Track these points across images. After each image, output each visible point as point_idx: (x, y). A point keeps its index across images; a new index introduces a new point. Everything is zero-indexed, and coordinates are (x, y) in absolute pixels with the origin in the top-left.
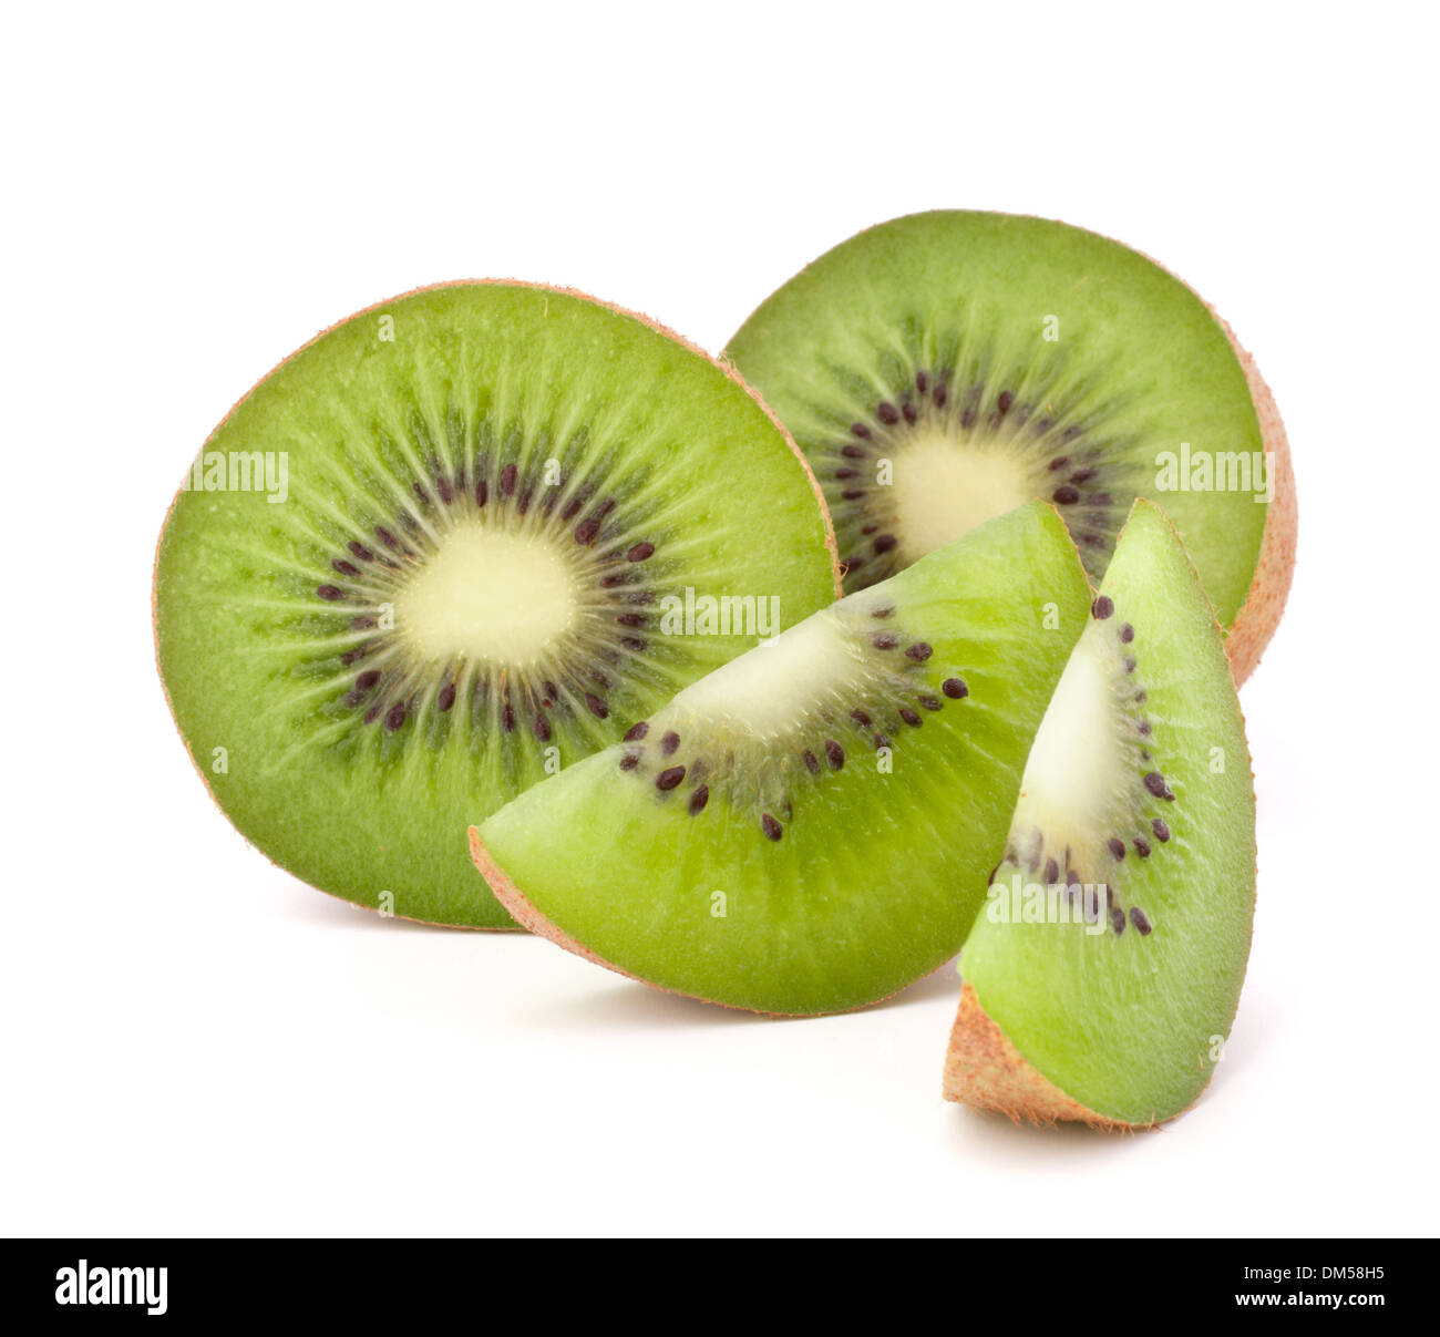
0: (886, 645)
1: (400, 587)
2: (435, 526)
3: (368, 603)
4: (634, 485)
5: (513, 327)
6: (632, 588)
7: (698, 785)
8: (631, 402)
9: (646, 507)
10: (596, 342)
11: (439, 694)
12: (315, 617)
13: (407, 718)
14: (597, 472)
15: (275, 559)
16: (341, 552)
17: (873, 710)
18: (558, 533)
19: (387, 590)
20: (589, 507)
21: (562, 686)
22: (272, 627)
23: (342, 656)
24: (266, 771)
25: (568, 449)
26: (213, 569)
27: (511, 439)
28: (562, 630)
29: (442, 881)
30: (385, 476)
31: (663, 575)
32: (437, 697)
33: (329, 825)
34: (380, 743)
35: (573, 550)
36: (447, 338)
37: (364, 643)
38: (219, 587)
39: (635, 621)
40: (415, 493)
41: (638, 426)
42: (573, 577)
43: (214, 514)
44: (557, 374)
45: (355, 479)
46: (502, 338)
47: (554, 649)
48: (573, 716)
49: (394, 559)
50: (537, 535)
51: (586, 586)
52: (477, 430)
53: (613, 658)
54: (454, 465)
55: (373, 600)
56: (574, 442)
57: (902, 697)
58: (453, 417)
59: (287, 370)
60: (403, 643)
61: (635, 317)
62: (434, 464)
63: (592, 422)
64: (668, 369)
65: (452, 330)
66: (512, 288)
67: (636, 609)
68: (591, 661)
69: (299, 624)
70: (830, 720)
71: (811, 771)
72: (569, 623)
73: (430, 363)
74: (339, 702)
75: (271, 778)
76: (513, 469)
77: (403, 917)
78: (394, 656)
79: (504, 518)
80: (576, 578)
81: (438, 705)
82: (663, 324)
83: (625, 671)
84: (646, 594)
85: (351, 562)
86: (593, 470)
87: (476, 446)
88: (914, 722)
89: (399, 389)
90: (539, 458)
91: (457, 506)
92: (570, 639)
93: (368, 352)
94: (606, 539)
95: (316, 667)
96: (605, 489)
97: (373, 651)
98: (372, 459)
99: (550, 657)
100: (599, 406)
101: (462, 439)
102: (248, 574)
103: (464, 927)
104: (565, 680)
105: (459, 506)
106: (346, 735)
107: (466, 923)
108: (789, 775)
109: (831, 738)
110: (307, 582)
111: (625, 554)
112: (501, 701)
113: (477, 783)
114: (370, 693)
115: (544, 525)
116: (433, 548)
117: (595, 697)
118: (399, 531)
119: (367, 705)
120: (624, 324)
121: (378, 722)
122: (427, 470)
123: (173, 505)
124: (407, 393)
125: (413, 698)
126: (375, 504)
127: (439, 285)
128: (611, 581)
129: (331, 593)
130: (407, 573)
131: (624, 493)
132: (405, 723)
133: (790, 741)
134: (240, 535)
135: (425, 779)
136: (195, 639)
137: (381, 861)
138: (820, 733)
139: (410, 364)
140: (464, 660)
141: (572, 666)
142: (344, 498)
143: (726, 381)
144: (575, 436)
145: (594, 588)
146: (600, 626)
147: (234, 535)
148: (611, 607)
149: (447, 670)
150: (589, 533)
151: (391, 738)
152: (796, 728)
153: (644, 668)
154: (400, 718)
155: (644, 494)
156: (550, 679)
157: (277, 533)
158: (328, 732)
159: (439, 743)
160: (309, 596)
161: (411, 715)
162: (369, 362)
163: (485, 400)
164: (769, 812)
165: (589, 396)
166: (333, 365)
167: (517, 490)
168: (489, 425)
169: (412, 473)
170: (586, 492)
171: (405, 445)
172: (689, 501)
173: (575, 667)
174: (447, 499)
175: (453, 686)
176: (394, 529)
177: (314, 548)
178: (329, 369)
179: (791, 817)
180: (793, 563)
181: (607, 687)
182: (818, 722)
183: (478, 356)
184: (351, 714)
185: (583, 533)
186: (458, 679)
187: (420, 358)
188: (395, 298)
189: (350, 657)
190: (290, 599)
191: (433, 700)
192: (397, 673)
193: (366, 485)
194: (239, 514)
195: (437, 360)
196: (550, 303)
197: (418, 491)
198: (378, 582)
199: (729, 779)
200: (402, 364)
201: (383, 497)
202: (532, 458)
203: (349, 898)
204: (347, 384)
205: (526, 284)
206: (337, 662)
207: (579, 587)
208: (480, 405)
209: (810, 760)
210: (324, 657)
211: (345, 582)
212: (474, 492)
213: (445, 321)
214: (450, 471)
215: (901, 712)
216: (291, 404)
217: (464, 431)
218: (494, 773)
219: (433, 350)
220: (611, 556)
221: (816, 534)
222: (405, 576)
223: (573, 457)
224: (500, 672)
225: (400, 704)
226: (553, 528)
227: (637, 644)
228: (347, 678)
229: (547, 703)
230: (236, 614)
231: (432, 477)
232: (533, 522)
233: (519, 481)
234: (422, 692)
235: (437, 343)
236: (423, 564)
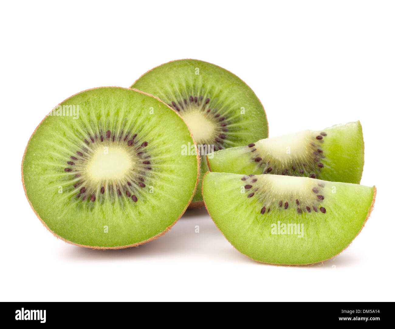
1: (86, 165)
2: (92, 148)
3: (78, 171)
4: (140, 129)
5: (103, 97)
6: (145, 155)
8: (136, 110)
9: (145, 134)
11: (100, 190)
15: (52, 164)
16: (69, 159)
19: (82, 166)
21: (132, 182)
22: (54, 181)
23: (74, 185)
24: (59, 218)
26: (36, 170)
27: (107, 124)
28: (129, 168)
29: (110, 237)
31: (152, 150)
35: (128, 148)
36: (87, 102)
37: (79, 181)
38: (39, 174)
39: (148, 163)
40: (85, 142)
41: (139, 115)
43: (34, 156)
44: (116, 106)
45: (69, 141)
46: (101, 100)
47: (128, 173)
48: (136, 189)
49: (83, 158)
50: (118, 146)
51: (133, 156)
52: (98, 123)
53: (144, 173)
54: (94, 133)
56: (123, 122)
58: (90, 121)
60: (88, 179)
62: (89, 134)
63: (127, 116)
64: (144, 101)
67: (147, 160)
68: (138, 175)
72: (131, 166)
74: (75, 196)
76: (109, 131)
78: (87, 183)
79: (109, 143)
80: (130, 155)
81: (101, 193)
83: (148, 176)
84: (148, 155)
85: (72, 161)
86: (129, 128)
87: (99, 127)
90: (115, 128)
92: (132, 170)
94: (136, 144)
95: (67, 189)
96: (133, 132)
97: (81, 183)
98: (73, 135)
99: (127, 176)
100: (128, 112)
101: (94, 126)
102: (46, 169)
104: (132, 180)
105: (97, 143)
106: (78, 205)
110: (61, 168)
112: (117, 188)
113: (114, 211)
115: (119, 143)
116: (92, 154)
117: (141, 183)
118: (82, 151)
119: (83, 196)
121: (86, 200)
122: (87, 135)
123: (24, 156)
126: (75, 146)
127: (83, 91)
128: (140, 154)
129: (69, 170)
130: (87, 161)
131: (138, 132)
134: (42, 160)
135: (101, 212)
136: (35, 188)
137: (93, 235)
140: (105, 181)
141: (133, 176)
142: (67, 146)
144: (123, 120)
145: (135, 157)
148: (141, 160)
149: (101, 184)
150: (131, 143)
153: (152, 174)
155: (143, 131)
156: (129, 181)
157: (51, 158)
158: (74, 205)
159: (103, 203)
160: (63, 172)
163: (99, 116)
165: (125, 110)
167: (111, 137)
168: (101, 121)
169: (83, 137)
170: (128, 133)
171: (80, 130)
172: (155, 131)
174: (93, 142)
175: (103, 188)
177: (62, 160)
181: (144, 180)
183: (95, 105)
184: (78, 199)
185: (129, 143)
186: (104, 185)
189: (76, 186)
190: (58, 173)
191: (99, 192)
193: (72, 142)
194: (41, 155)
198: (80, 165)
201: (78, 144)
202: (113, 127)
206: (73, 187)
207: (131, 157)
210: (69, 186)
211: (71, 167)
212: (100, 139)
213: (85, 99)
216: (50, 125)
217: (95, 124)
218: (118, 207)
223: (124, 125)
224: (115, 182)
225: (91, 194)
226: (122, 143)
227: (150, 169)
228: (77, 190)
229: (129, 187)
230: (44, 180)
231: (89, 137)
232: (116, 143)
233: (111, 134)
235: (84, 104)
236: (90, 158)
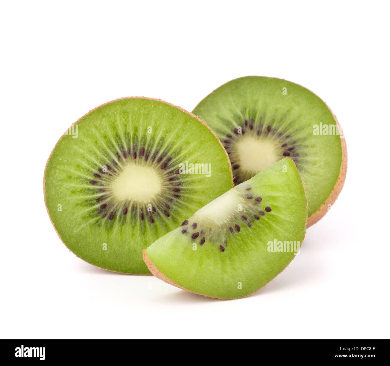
0: (250, 198)
1: (112, 181)
2: (122, 164)
3: (103, 185)
4: (177, 153)
5: (144, 110)
6: (177, 181)
7: (202, 237)
8: (176, 130)
9: (180, 159)
10: (167, 114)
11: (123, 210)
12: (89, 189)
13: (114, 217)
14: (167, 150)
15: (78, 173)
16: (96, 171)
17: (247, 216)
18: (156, 166)
19: (109, 182)
20: (164, 159)
21: (157, 208)
22: (77, 192)
23: (96, 200)
24: (75, 231)
25: (159, 143)
26: (60, 176)
27: (143, 141)
28: (157, 193)
29: (124, 261)
30: (108, 150)
31: (185, 178)
32: (123, 211)
33: (93, 246)
34: (107, 224)
35: (160, 171)
36: (125, 113)
37: (103, 196)
38: (63, 181)
39: (177, 190)
40: (116, 155)
41: (178, 137)
42: (160, 178)
43: (60, 161)
44: (156, 123)
45: (100, 151)
46: (141, 113)
47: (155, 198)
48: (160, 216)
49: (111, 173)
50: (150, 167)
51: (164, 181)
52: (134, 138)
53: (171, 200)
54: (127, 147)
55: (105, 184)
56: (160, 142)
57: (255, 212)
58: (127, 134)
59: (81, 121)
60: (113, 196)
61: (178, 107)
62: (122, 147)
63: (166, 136)
64: (186, 122)
65: (127, 110)
66: (144, 99)
67: (177, 187)
68: (165, 201)
69: (84, 191)
70: (236, 218)
71: (232, 233)
72: (159, 191)
73: (121, 120)
74: (95, 212)
75: (77, 233)
76: (144, 149)
77: (113, 271)
78: (111, 200)
79: (141, 162)
80: (161, 179)
81: (123, 213)
82: (185, 109)
83: (174, 204)
84: (180, 183)
85: (99, 174)
86: (166, 149)
87: (134, 142)
88: (258, 218)
89: (112, 127)
90: (151, 146)
91: (128, 159)
92: (159, 195)
93: (103, 117)
94: (169, 168)
95: (89, 203)
96: (169, 154)
97: (105, 198)
98: (105, 146)
99: (154, 200)
100: (167, 132)
101: (129, 141)
102: (70, 177)
103: (130, 274)
104: (158, 206)
105: (129, 159)
106: (97, 222)
107: (131, 273)
108: (226, 234)
109: (236, 223)
110: (87, 179)
111: (174, 172)
112: (140, 212)
113: (133, 235)
114: (104, 210)
115: (152, 164)
116: (122, 170)
117: (166, 211)
118: (112, 166)
119: (103, 213)
120: (174, 109)
121: (106, 218)
122: (120, 149)
123: (49, 158)
124: (114, 128)
125: (116, 212)
126: (106, 158)
127: (123, 98)
128: (171, 180)
129: (93, 183)
130: (114, 177)
131: (174, 155)
132: (114, 218)
133: (226, 225)
134: (68, 167)
135: (119, 234)
136: (55, 195)
137: (107, 256)
138: (234, 222)
139: (115, 120)
140: (130, 201)
141: (159, 202)
142: (97, 157)
143: (202, 125)
144: (161, 140)
145: (166, 181)
146: (168, 192)
147: (66, 167)
148: (171, 186)
149: (125, 204)
150: (165, 166)
151: (110, 222)
152: (227, 221)
153: (180, 203)
154: (112, 217)
155: (179, 156)
156: (154, 206)
157: (78, 166)
158: (93, 220)
159: (123, 224)
160: (87, 183)
161: (115, 216)
162: (104, 119)
163: (136, 130)
164: (221, 244)
165: (165, 129)
166: (94, 120)
167: (145, 154)
168: (137, 136)
169: (115, 150)
170: (164, 155)
171: (114, 142)
172: (192, 158)
173: (161, 203)
174: (125, 157)
175: (127, 208)
176: (111, 165)
177: (89, 170)
178: (93, 121)
179: (227, 245)
180: (220, 174)
181: (170, 208)
182: (233, 219)
183: (134, 117)
184: (99, 216)
185: (163, 166)
186: (128, 206)
187: (118, 118)
188: (111, 102)
189: (98, 200)
190: (82, 184)
191: (122, 212)
192: (111, 204)
193: (103, 153)
194: (68, 161)
195: (123, 119)
196: (154, 103)
197: (117, 155)
198: (107, 179)
199: (210, 235)
200: (113, 120)
201: (108, 156)
202: (149, 146)
203: (98, 266)
204: (98, 125)
205: (148, 98)
206: (95, 201)
207: (162, 181)
208: (134, 131)
209: (231, 230)
210: (91, 200)
211: (97, 180)
212: (133, 155)
213: (125, 108)
214: (126, 149)
215: (255, 216)
216: (82, 131)
217: (130, 138)
218: (138, 232)
219: (122, 116)
220: (171, 172)
221: (227, 167)
222: (114, 178)
223: (160, 145)
224: (140, 204)
225: (112, 213)
226: (155, 165)
227: (178, 197)
228: (98, 206)
229: (153, 213)
230: (67, 189)
231: (121, 151)
232: (149, 164)
233: (145, 152)
234: (118, 210)
235: (123, 114)
236: (119, 174)
